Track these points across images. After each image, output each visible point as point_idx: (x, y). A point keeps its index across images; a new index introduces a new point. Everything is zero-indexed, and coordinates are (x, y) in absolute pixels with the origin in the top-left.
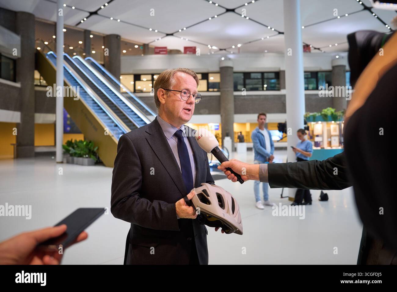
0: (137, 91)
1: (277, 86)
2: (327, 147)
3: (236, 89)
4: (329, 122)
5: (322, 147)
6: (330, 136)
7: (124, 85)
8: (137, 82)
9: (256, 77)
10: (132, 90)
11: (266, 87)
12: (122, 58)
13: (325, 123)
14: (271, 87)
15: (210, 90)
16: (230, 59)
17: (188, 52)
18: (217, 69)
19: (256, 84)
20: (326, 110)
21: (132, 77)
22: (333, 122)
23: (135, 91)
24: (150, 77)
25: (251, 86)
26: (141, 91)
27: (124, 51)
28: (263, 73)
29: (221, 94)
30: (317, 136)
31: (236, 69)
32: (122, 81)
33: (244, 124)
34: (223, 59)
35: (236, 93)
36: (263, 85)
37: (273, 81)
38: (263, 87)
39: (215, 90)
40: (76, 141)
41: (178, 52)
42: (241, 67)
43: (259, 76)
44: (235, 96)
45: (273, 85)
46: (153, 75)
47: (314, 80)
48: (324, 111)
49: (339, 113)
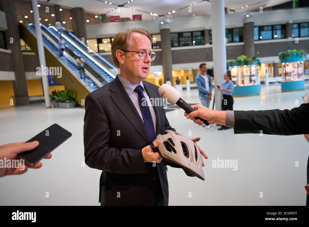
0: (100, 51)
1: (203, 41)
2: (241, 85)
3: (173, 46)
4: (243, 66)
5: (237, 84)
6: (243, 76)
7: (90, 47)
8: (100, 45)
9: (186, 36)
10: (97, 51)
11: (195, 43)
12: (87, 26)
13: (239, 67)
14: (198, 42)
15: (154, 47)
16: (167, 23)
17: (136, 19)
18: (158, 31)
19: (187, 41)
20: (240, 57)
21: (95, 41)
22: (245, 66)
23: (99, 51)
24: (109, 40)
25: (183, 43)
26: (103, 51)
27: (88, 21)
28: (192, 32)
29: (162, 50)
30: (234, 77)
31: (172, 30)
32: (88, 44)
33: (179, 71)
34: (162, 23)
35: (173, 49)
36: (192, 41)
37: (199, 38)
38: (192, 43)
39: (158, 47)
40: (59, 91)
41: (128, 19)
42: (175, 29)
43: (189, 35)
44: (172, 51)
45: (199, 41)
46: (111, 38)
47: (230, 35)
48: (239, 59)
49: (250, 59)
